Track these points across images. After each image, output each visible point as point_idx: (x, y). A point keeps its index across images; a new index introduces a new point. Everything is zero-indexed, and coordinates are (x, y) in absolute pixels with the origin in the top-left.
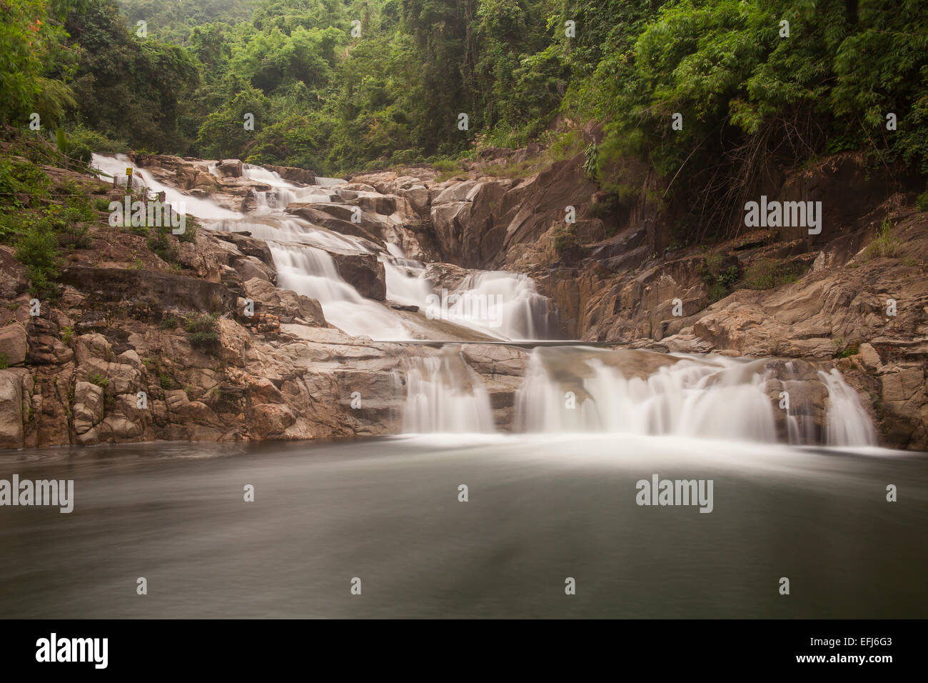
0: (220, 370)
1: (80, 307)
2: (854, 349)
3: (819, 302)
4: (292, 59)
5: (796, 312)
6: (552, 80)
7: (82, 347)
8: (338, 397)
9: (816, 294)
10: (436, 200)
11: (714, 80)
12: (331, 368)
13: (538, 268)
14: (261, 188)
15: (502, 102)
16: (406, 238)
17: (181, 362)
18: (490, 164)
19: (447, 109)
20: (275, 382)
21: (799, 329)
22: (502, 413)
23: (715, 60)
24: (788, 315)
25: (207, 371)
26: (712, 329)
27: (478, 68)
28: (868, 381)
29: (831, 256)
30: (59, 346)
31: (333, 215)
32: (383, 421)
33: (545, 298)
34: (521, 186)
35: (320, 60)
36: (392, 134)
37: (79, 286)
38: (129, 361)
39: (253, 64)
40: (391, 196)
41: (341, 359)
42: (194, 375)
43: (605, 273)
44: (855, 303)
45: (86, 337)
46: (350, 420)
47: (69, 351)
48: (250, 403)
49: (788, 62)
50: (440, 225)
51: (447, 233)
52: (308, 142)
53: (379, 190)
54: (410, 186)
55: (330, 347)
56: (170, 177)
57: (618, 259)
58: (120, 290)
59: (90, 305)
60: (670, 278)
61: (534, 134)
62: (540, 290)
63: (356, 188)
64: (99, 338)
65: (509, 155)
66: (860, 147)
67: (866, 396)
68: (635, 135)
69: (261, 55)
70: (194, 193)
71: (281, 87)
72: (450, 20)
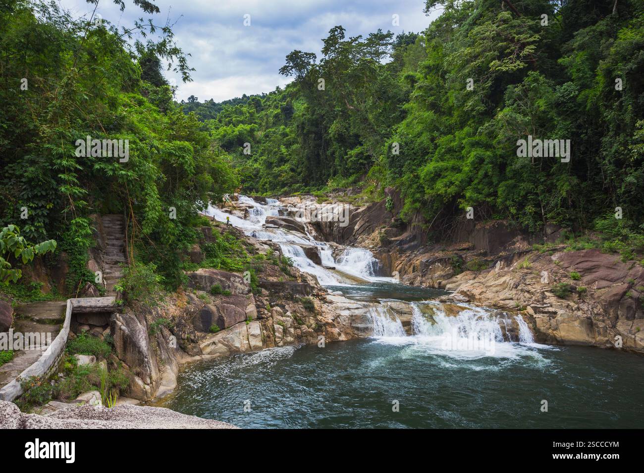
0: (315, 317)
1: (267, 296)
2: (525, 308)
3: (505, 285)
4: (238, 138)
5: (498, 288)
6: (361, 161)
7: (274, 312)
8: (351, 324)
9: (504, 282)
11: (452, 190)
12: (346, 313)
13: (373, 248)
15: (339, 167)
17: (303, 315)
18: (337, 194)
19: (314, 168)
20: (332, 320)
21: (502, 297)
22: (406, 328)
23: (452, 183)
24: (495, 289)
25: (311, 318)
26: (468, 293)
27: (329, 153)
28: (531, 319)
29: (502, 263)
30: (266, 312)
31: (286, 222)
32: (367, 332)
34: (359, 211)
35: (249, 138)
36: (291, 177)
37: (266, 289)
38: (288, 316)
39: (220, 139)
41: (349, 309)
42: (307, 319)
43: (402, 252)
44: (519, 288)
45: (274, 308)
46: (356, 332)
47: (270, 314)
48: (326, 328)
49: (479, 187)
52: (251, 177)
55: (344, 305)
57: (406, 246)
58: (279, 289)
59: (271, 295)
60: (439, 264)
61: (355, 182)
62: (375, 257)
63: (286, 206)
64: (278, 309)
65: (345, 191)
66: (505, 218)
67: (531, 325)
68: (418, 205)
69: (224, 136)
70: (226, 211)
71: (232, 149)
72: (316, 133)
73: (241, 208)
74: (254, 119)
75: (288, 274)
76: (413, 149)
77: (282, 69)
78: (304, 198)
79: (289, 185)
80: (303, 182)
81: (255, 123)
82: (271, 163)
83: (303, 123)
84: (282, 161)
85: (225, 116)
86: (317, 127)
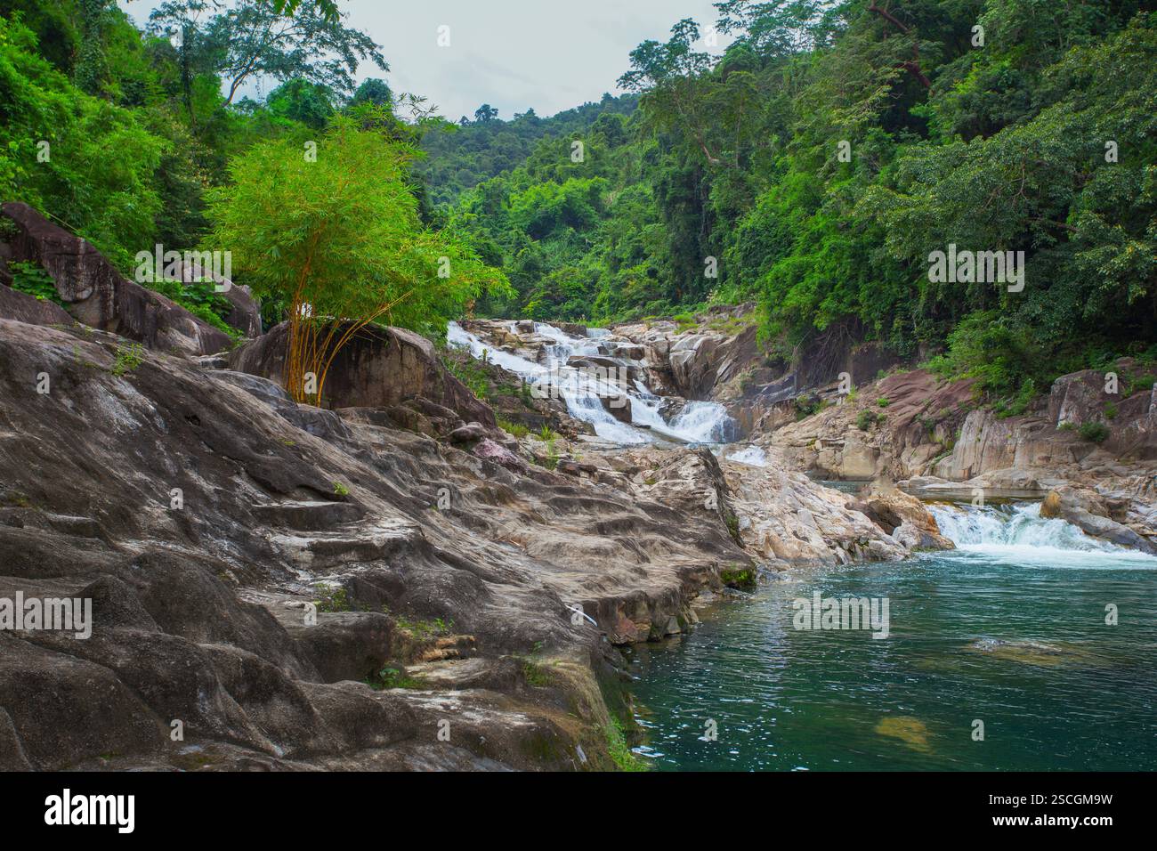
4: (564, 209)
9: (818, 419)
10: (673, 348)
13: (729, 400)
14: (549, 343)
15: (729, 266)
16: (651, 377)
18: (715, 318)
19: (690, 269)
24: (805, 428)
27: (711, 239)
31: (600, 364)
33: (733, 419)
34: (727, 342)
35: (588, 207)
36: (647, 288)
39: (528, 213)
40: (641, 346)
43: (768, 403)
44: (828, 423)
50: (675, 366)
51: (680, 373)
52: (579, 289)
53: (633, 341)
54: (655, 338)
56: (488, 338)
57: (776, 394)
60: (779, 409)
62: (729, 413)
63: (616, 340)
65: (731, 310)
69: (537, 205)
70: (505, 349)
71: (553, 232)
72: (689, 201)
73: (533, 345)
74: (602, 165)
75: (530, 406)
76: (775, 236)
77: (622, 78)
78: (656, 325)
79: (641, 302)
80: (668, 296)
81: (605, 174)
82: (621, 260)
83: (664, 183)
84: (639, 255)
85: (542, 160)
86: (692, 188)
